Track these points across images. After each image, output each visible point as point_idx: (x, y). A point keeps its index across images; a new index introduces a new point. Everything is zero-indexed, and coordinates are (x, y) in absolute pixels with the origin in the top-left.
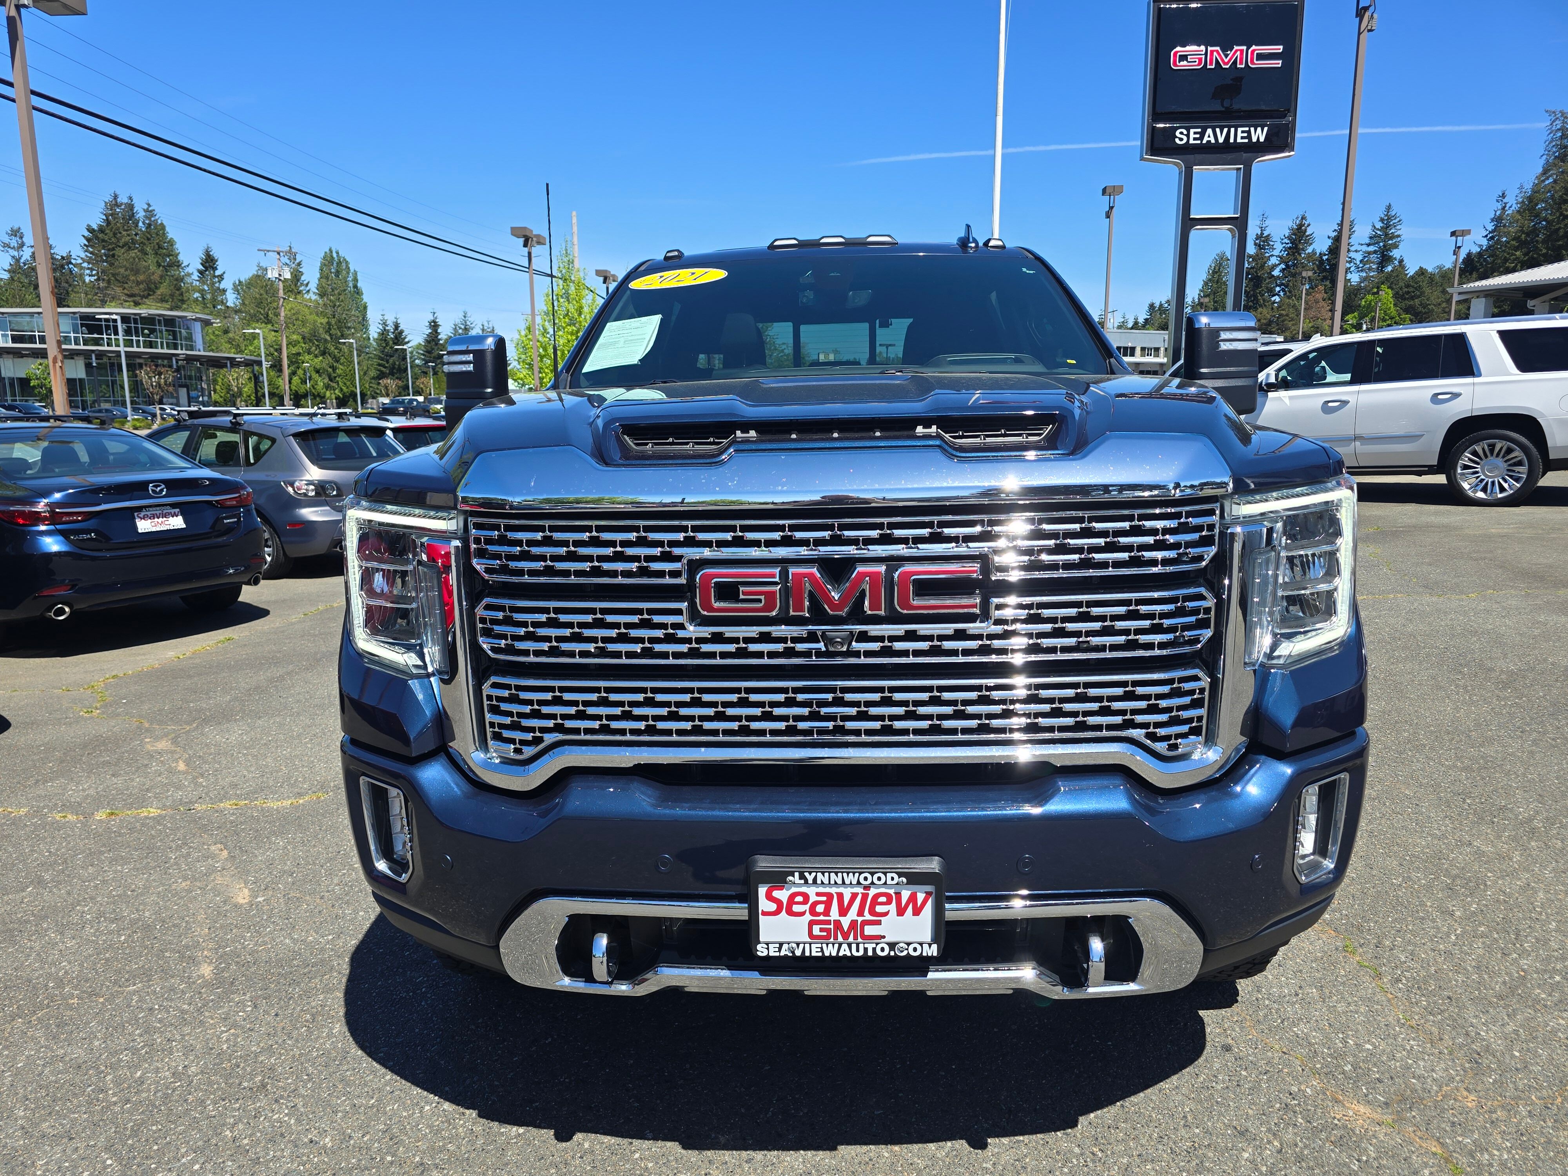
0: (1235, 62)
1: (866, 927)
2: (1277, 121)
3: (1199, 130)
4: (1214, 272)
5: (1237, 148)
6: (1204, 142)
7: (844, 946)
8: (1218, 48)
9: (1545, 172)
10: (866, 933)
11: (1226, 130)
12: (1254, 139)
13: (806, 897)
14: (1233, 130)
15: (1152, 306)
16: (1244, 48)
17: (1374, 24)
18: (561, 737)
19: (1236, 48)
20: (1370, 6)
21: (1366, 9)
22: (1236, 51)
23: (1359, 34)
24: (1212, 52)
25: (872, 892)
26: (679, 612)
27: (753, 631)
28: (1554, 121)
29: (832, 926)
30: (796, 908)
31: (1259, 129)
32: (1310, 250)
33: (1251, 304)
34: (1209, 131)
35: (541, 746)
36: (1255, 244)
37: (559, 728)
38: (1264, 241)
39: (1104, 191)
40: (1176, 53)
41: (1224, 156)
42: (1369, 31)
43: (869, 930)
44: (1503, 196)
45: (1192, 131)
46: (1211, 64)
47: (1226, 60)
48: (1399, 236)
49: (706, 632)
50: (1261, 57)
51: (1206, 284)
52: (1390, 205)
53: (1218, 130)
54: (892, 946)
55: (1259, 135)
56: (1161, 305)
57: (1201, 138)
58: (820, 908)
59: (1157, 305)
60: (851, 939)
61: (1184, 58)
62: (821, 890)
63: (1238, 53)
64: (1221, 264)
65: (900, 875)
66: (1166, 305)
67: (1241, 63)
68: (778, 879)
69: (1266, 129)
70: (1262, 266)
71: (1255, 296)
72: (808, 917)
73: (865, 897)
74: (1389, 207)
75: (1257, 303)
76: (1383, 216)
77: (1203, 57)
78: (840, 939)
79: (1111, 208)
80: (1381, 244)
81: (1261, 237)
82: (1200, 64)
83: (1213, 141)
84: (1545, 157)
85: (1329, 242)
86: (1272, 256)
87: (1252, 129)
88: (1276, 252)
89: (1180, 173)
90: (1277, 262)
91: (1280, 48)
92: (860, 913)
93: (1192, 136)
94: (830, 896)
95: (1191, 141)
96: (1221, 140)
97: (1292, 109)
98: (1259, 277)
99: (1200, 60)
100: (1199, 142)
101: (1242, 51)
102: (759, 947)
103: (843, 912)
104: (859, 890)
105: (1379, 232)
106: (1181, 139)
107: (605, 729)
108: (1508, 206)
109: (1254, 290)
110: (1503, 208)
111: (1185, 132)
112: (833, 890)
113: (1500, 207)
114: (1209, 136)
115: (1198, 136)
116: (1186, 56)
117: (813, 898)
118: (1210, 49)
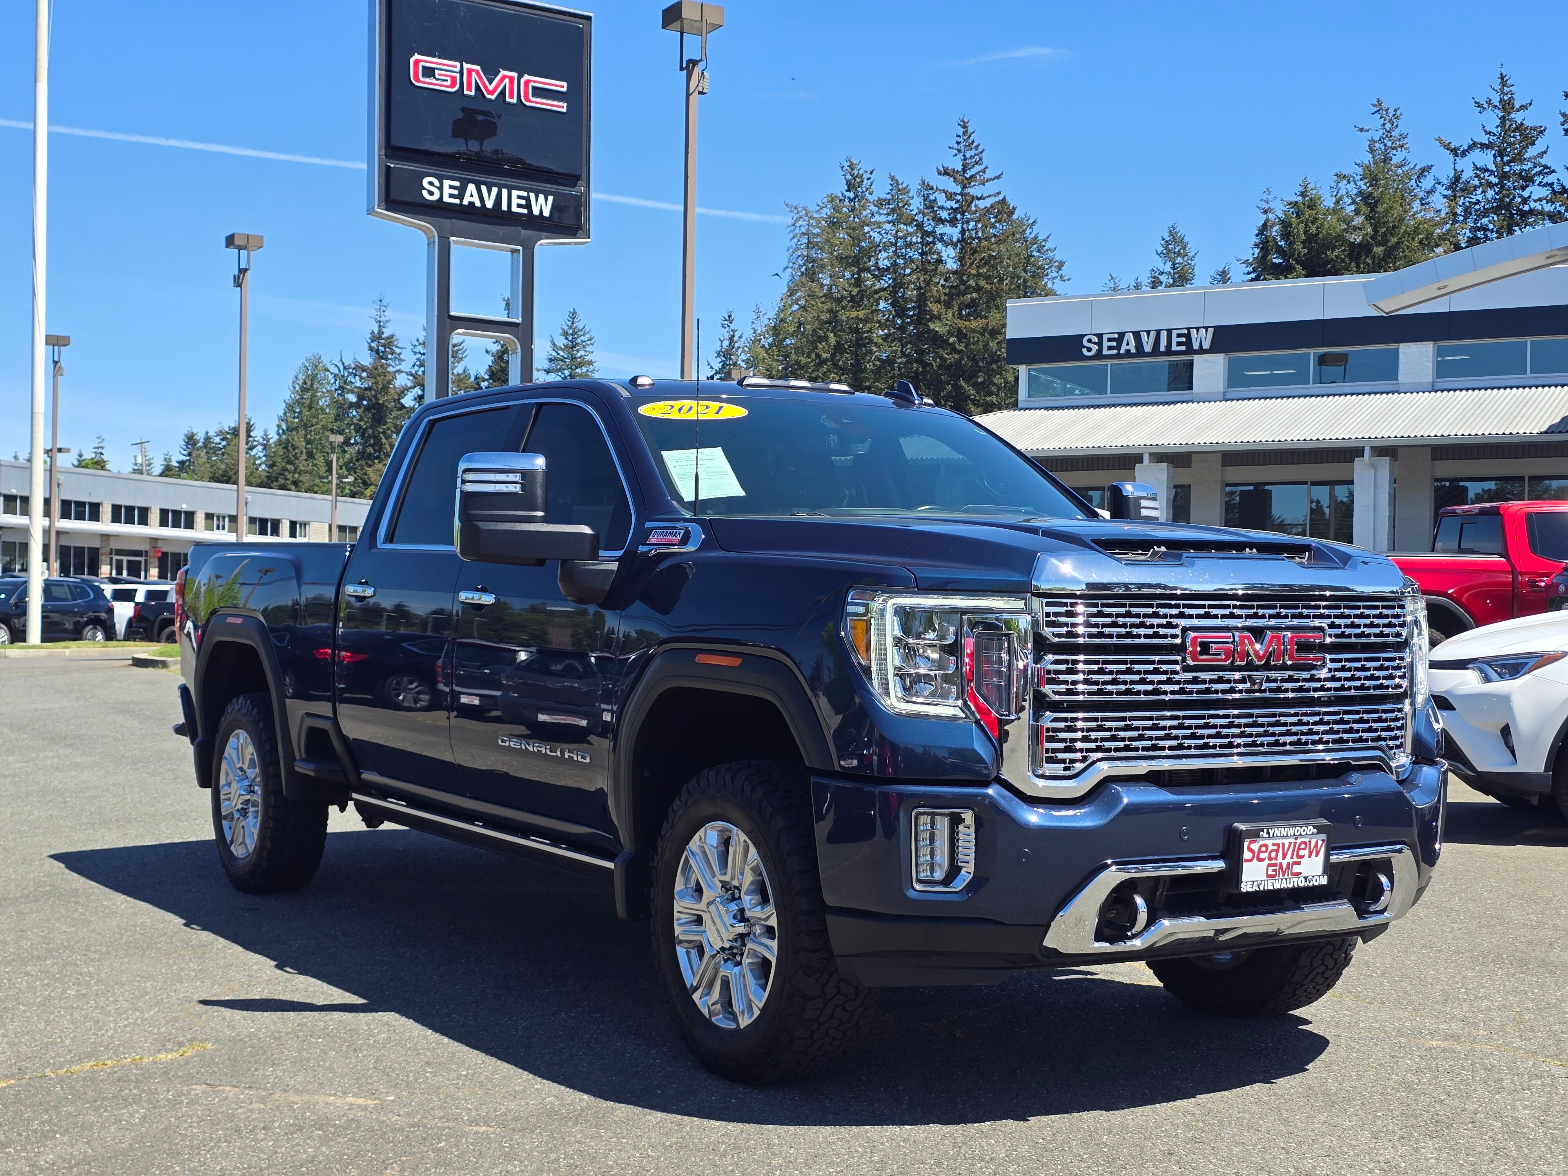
0: (503, 93)
1: (1294, 867)
2: (564, 190)
3: (457, 184)
4: (304, 390)
5: (510, 218)
6: (465, 202)
7: (1284, 881)
8: (478, 68)
9: (792, 292)
10: (1294, 871)
11: (495, 190)
12: (536, 212)
13: (1266, 846)
14: (504, 192)
15: (190, 440)
16: (515, 75)
17: (706, 85)
18: (1100, 755)
19: (503, 72)
20: (701, 60)
21: (694, 63)
22: (504, 77)
23: (688, 95)
24: (470, 71)
25: (1299, 841)
26: (1175, 662)
27: (1214, 675)
28: (796, 221)
29: (1277, 868)
30: (1262, 856)
31: (541, 197)
32: (459, 369)
33: (370, 450)
34: (471, 187)
35: (1087, 763)
36: (371, 349)
37: (1099, 749)
38: (384, 346)
39: (230, 241)
40: (417, 62)
41: (493, 228)
42: (700, 93)
43: (1296, 869)
44: (730, 319)
45: (447, 183)
46: (469, 89)
47: (491, 88)
48: (590, 363)
49: (1189, 676)
50: (539, 92)
51: (290, 408)
52: (575, 313)
53: (484, 188)
54: (1306, 878)
55: (542, 205)
56: (208, 439)
57: (461, 196)
58: (1273, 855)
59: (200, 437)
60: (1286, 876)
61: (429, 72)
62: (1275, 841)
63: (507, 80)
64: (314, 377)
65: (1314, 827)
66: (217, 440)
67: (512, 96)
68: (1255, 835)
69: (551, 198)
70: (385, 388)
71: (376, 438)
72: (1267, 862)
73: (1295, 843)
74: (573, 315)
75: (380, 451)
76: (566, 328)
77: (458, 75)
78: (1281, 877)
79: (243, 271)
80: (567, 372)
81: (380, 338)
82: (453, 85)
83: (478, 204)
84: (789, 271)
85: (489, 360)
86: (400, 371)
87: (532, 195)
88: (406, 367)
89: (430, 244)
90: (409, 384)
91: (562, 86)
92: (1292, 858)
93: (447, 191)
94: (1278, 845)
95: (446, 199)
96: (489, 204)
97: (584, 176)
98: (382, 405)
99: (453, 79)
100: (457, 201)
101: (511, 79)
102: (1243, 885)
103: (1284, 858)
104: (1293, 840)
105: (561, 353)
106: (431, 193)
107: (1127, 748)
108: (737, 335)
109: (373, 427)
110: (731, 338)
111: (437, 183)
112: (1280, 841)
113: (727, 336)
114: (471, 195)
115: (456, 192)
116: (433, 69)
117: (1271, 848)
118: (466, 66)
